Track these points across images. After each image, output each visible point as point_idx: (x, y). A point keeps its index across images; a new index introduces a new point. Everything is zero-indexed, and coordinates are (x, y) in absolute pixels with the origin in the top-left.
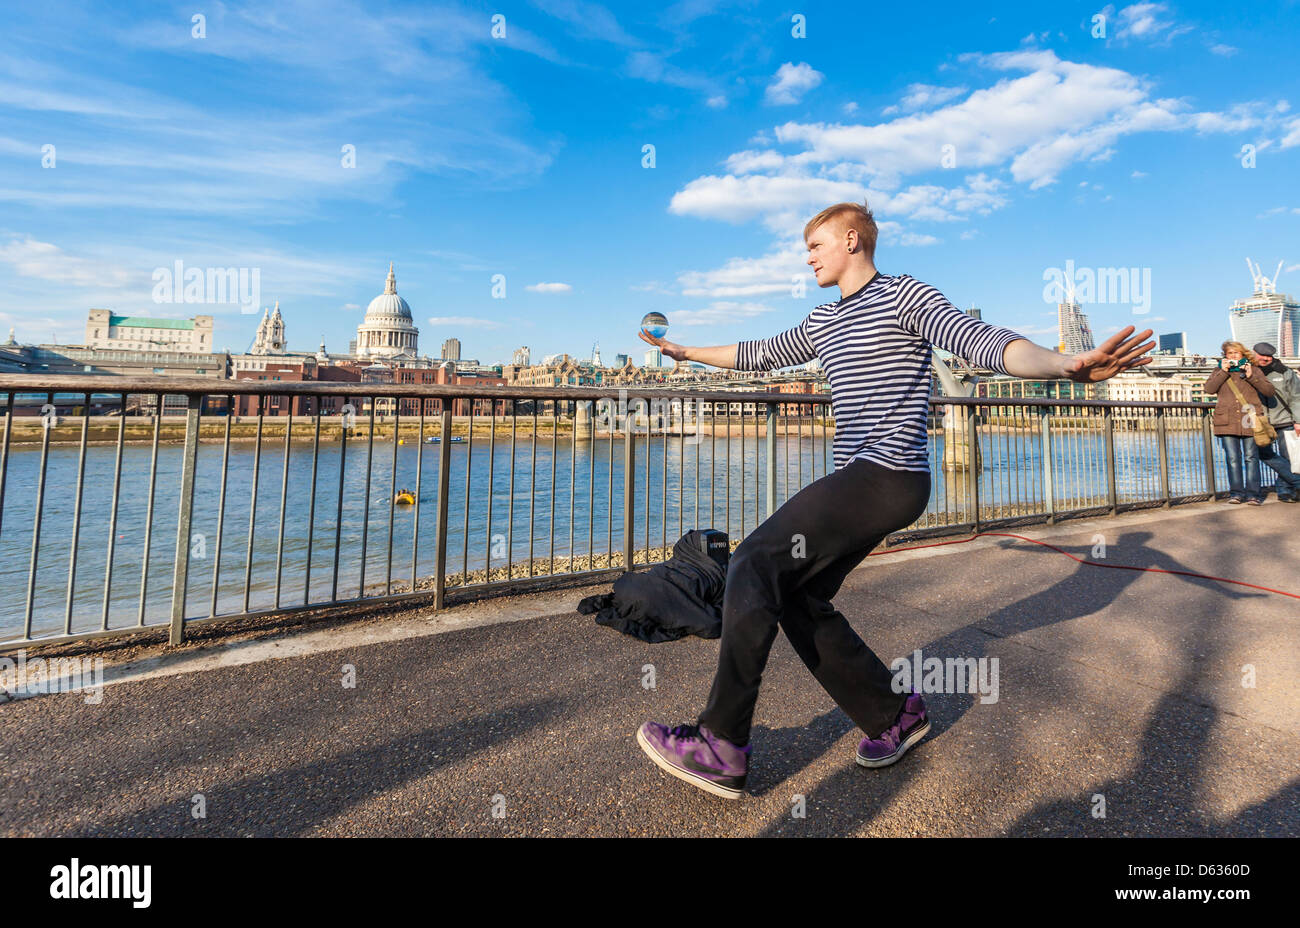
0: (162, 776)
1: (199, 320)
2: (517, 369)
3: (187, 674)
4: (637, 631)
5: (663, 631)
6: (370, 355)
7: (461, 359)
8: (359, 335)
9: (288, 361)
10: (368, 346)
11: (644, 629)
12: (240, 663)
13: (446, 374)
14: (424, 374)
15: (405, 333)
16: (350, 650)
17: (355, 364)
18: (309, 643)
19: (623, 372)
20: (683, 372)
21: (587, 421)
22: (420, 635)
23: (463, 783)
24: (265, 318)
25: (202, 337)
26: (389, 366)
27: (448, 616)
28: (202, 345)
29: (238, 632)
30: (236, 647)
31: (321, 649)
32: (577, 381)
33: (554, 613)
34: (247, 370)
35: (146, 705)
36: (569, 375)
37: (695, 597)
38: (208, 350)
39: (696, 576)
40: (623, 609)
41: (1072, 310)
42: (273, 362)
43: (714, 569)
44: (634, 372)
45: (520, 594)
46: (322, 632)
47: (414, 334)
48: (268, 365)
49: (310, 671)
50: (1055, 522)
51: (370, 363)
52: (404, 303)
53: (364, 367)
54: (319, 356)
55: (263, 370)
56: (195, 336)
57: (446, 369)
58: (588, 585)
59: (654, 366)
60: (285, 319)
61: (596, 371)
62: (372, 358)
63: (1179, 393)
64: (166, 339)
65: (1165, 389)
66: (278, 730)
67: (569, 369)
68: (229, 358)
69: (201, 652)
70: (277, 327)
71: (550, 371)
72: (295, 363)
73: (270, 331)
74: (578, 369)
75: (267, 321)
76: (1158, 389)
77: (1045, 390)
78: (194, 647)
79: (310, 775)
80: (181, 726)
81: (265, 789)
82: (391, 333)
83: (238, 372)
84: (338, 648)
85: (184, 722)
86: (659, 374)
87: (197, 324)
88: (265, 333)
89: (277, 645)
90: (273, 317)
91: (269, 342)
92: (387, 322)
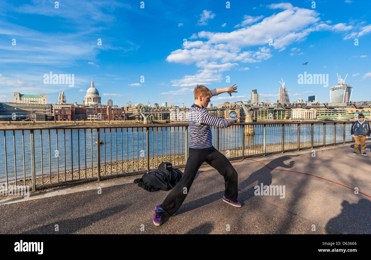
0: (28, 227)
1: (43, 95)
2: (128, 108)
3: (36, 200)
4: (147, 189)
5: (154, 189)
6: (88, 104)
7: (113, 105)
8: (85, 99)
9: (67, 106)
10: (88, 102)
11: (149, 188)
12: (50, 196)
13: (109, 110)
14: (103, 109)
15: (97, 98)
16: (76, 193)
17: (85, 106)
18: (66, 191)
19: (156, 108)
20: (173, 108)
21: (147, 122)
22: (94, 189)
23: (98, 231)
24: (60, 94)
25: (44, 100)
26: (94, 107)
27: (101, 183)
28: (44, 102)
29: (49, 188)
30: (49, 192)
31: (69, 193)
32: (144, 111)
33: (127, 183)
34: (56, 108)
35: (26, 208)
36: (142, 109)
37: (162, 180)
38: (46, 103)
39: (163, 175)
40: (145, 183)
41: (283, 89)
42: (63, 106)
43: (168, 173)
44: (159, 108)
45: (120, 177)
46: (70, 188)
47: (100, 98)
48: (62, 107)
49: (66, 199)
50: (266, 155)
51: (89, 107)
52: (96, 90)
53: (87, 108)
54: (75, 105)
55: (61, 109)
56: (42, 99)
57: (109, 108)
58: (138, 174)
59: (165, 106)
60: (65, 94)
61: (149, 108)
62: (89, 105)
63: (313, 113)
64: (35, 100)
65: (309, 112)
66: (56, 215)
67: (142, 108)
68: (51, 105)
69: (40, 193)
70: (63, 97)
71: (136, 108)
72: (69, 107)
73: (62, 98)
74: (144, 107)
75: (61, 95)
76: (307, 112)
77: (274, 113)
78: (39, 192)
79: (63, 228)
80: (34, 214)
81: (52, 231)
82: (93, 98)
83: (54, 109)
84: (73, 192)
85: (35, 213)
86: (166, 109)
87: (42, 96)
88: (60, 98)
89: (59, 192)
90: (62, 94)
91: (61, 101)
92: (92, 95)
